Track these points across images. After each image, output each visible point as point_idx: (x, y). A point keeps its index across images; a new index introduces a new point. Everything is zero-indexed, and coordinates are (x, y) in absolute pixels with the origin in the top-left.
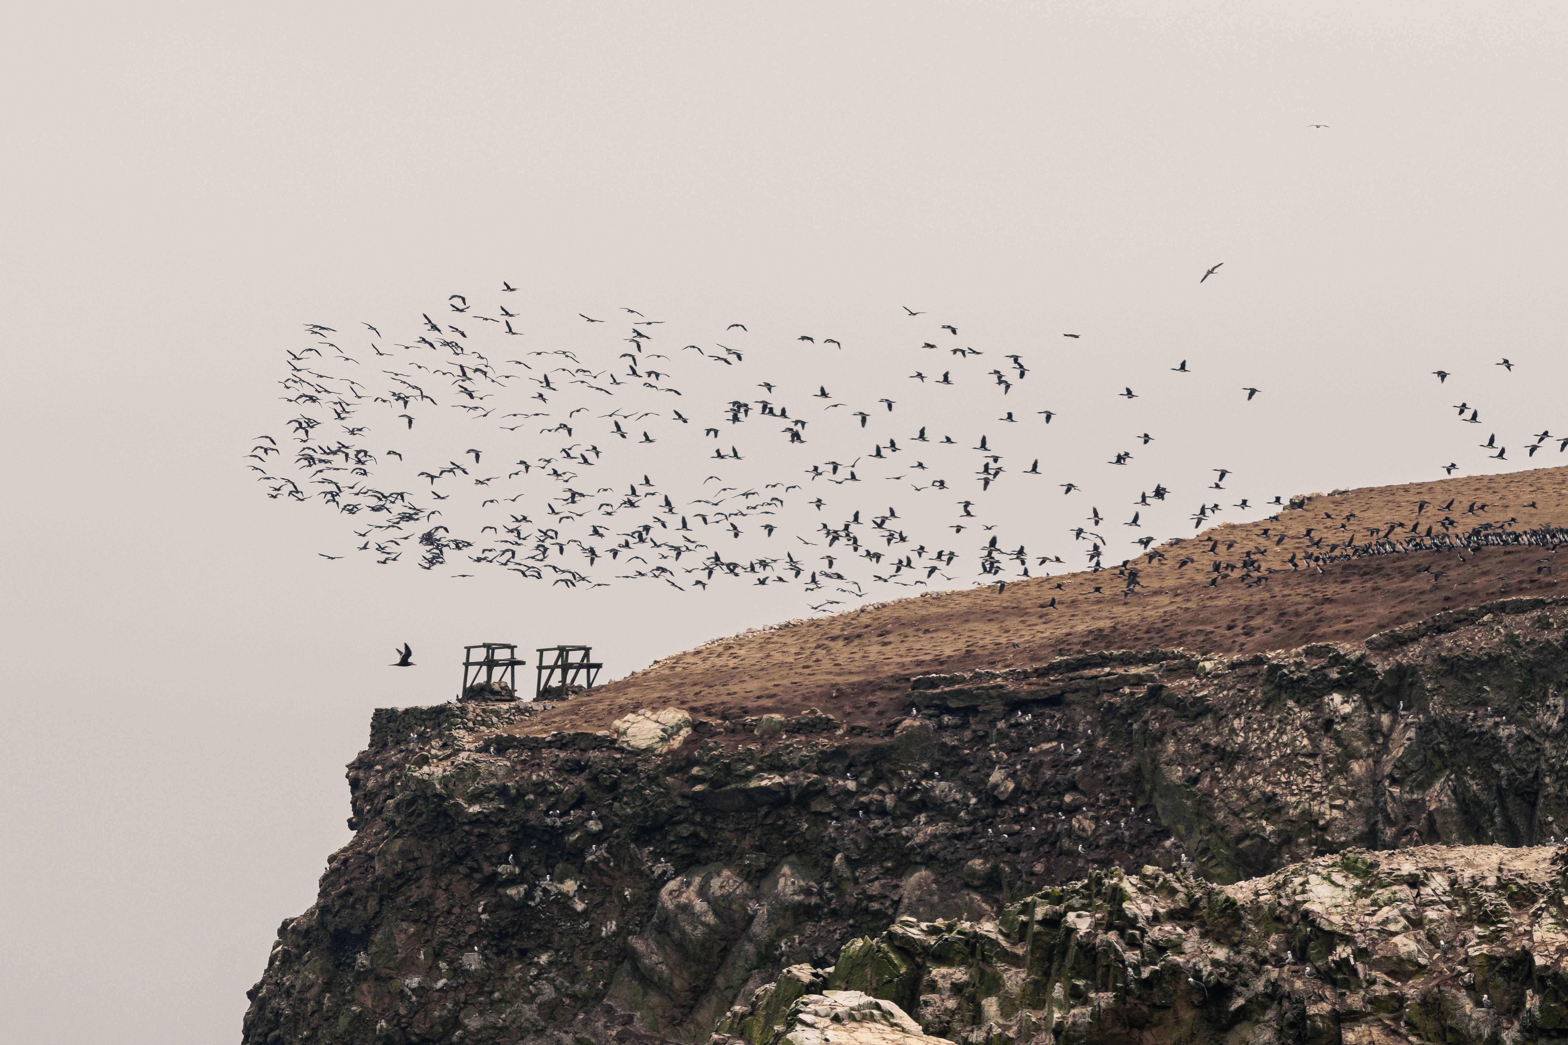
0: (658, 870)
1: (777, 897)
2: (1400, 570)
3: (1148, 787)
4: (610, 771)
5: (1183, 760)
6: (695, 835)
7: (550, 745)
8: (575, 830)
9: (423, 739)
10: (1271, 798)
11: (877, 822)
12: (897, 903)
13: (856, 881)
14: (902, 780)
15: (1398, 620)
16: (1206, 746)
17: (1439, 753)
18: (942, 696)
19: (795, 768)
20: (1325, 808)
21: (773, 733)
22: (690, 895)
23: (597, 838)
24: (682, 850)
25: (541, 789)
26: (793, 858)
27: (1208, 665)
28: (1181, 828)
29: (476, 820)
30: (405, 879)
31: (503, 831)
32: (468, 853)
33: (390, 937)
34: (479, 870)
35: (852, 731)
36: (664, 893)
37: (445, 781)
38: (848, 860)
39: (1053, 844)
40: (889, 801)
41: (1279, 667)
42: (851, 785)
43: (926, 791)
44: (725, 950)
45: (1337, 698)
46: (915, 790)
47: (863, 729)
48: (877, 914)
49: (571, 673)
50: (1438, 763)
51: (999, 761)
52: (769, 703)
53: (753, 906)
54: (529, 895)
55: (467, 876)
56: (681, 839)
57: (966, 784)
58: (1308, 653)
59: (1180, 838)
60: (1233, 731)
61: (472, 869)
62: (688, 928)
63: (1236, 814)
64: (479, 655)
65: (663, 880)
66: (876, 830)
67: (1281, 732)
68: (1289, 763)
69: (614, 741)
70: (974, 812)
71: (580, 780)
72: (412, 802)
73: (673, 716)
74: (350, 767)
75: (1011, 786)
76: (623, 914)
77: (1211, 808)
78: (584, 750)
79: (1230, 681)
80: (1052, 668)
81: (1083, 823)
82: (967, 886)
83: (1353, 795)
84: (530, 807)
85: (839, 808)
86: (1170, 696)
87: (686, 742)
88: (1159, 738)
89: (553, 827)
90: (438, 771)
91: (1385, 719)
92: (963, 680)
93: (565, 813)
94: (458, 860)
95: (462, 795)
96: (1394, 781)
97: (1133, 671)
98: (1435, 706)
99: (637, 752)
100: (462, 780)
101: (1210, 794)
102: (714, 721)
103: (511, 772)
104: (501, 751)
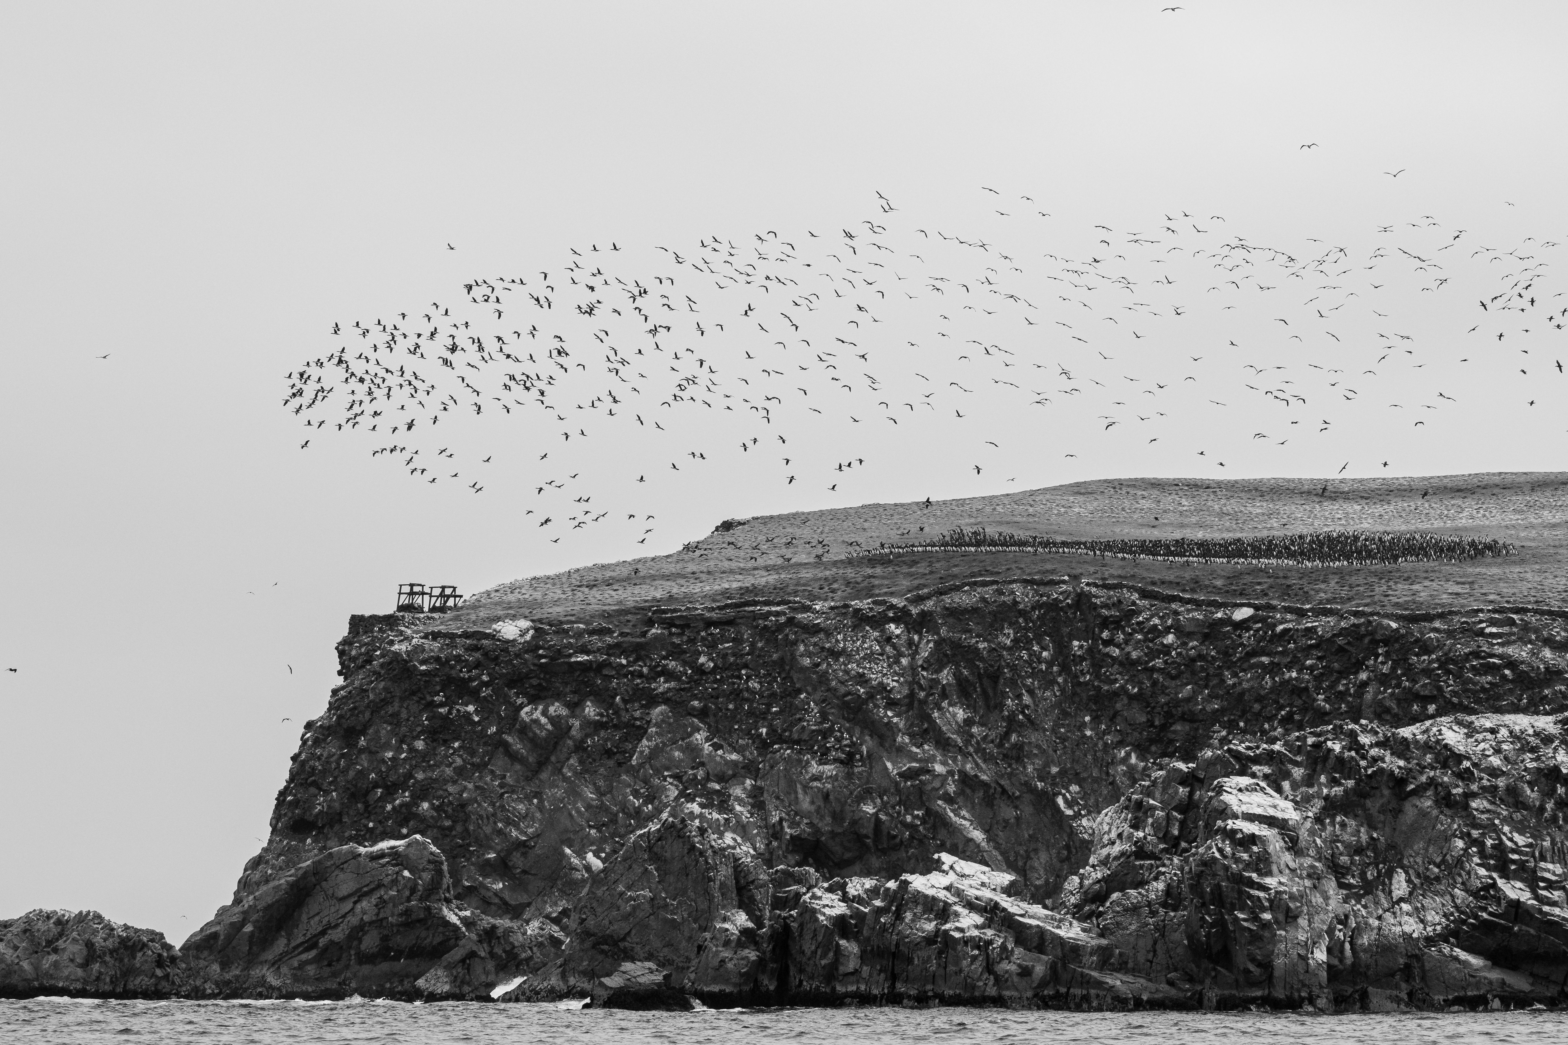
0: (519, 701)
1: (585, 717)
2: (904, 562)
3: (787, 668)
4: (494, 651)
5: (810, 655)
6: (540, 685)
7: (460, 636)
8: (475, 680)
9: (383, 631)
10: (862, 675)
11: (639, 681)
12: (649, 722)
13: (627, 710)
14: (652, 660)
15: (918, 588)
16: (823, 648)
17: (946, 655)
18: (670, 618)
19: (594, 652)
20: (889, 681)
21: (579, 634)
22: (537, 715)
23: (486, 684)
24: (532, 692)
25: (458, 658)
26: (592, 698)
27: (818, 607)
28: (809, 689)
29: (424, 673)
30: (385, 702)
31: (437, 679)
32: (419, 689)
33: (377, 732)
34: (424, 698)
35: (622, 634)
36: (523, 713)
37: (407, 653)
38: (623, 699)
39: (738, 695)
40: (645, 670)
41: (861, 610)
42: (624, 662)
43: (665, 666)
44: (556, 743)
45: (893, 626)
46: (659, 665)
47: (628, 634)
48: (639, 727)
49: (446, 599)
50: (945, 660)
51: (703, 652)
52: (573, 619)
53: (571, 721)
54: (450, 712)
55: (418, 702)
56: (532, 686)
57: (685, 663)
58: (874, 602)
59: (808, 693)
60: (837, 641)
61: (421, 699)
62: (538, 732)
63: (842, 683)
65: (521, 707)
66: (638, 684)
67: (864, 642)
68: (870, 657)
69: (494, 636)
70: (690, 677)
71: (478, 655)
72: (390, 663)
73: (524, 624)
75: (712, 665)
76: (499, 723)
77: (828, 679)
78: (479, 640)
79: (832, 615)
80: (727, 606)
81: (754, 684)
82: (690, 714)
83: (902, 675)
84: (452, 667)
85: (618, 673)
86: (800, 622)
87: (533, 637)
88: (795, 643)
89: (464, 678)
90: (404, 648)
91: (916, 637)
92: (680, 610)
93: (470, 671)
94: (413, 693)
95: (416, 661)
96: (923, 669)
97: (773, 609)
98: (943, 631)
99: (508, 641)
100: (416, 653)
101: (827, 672)
102: (546, 627)
103: (441, 649)
104: (434, 639)
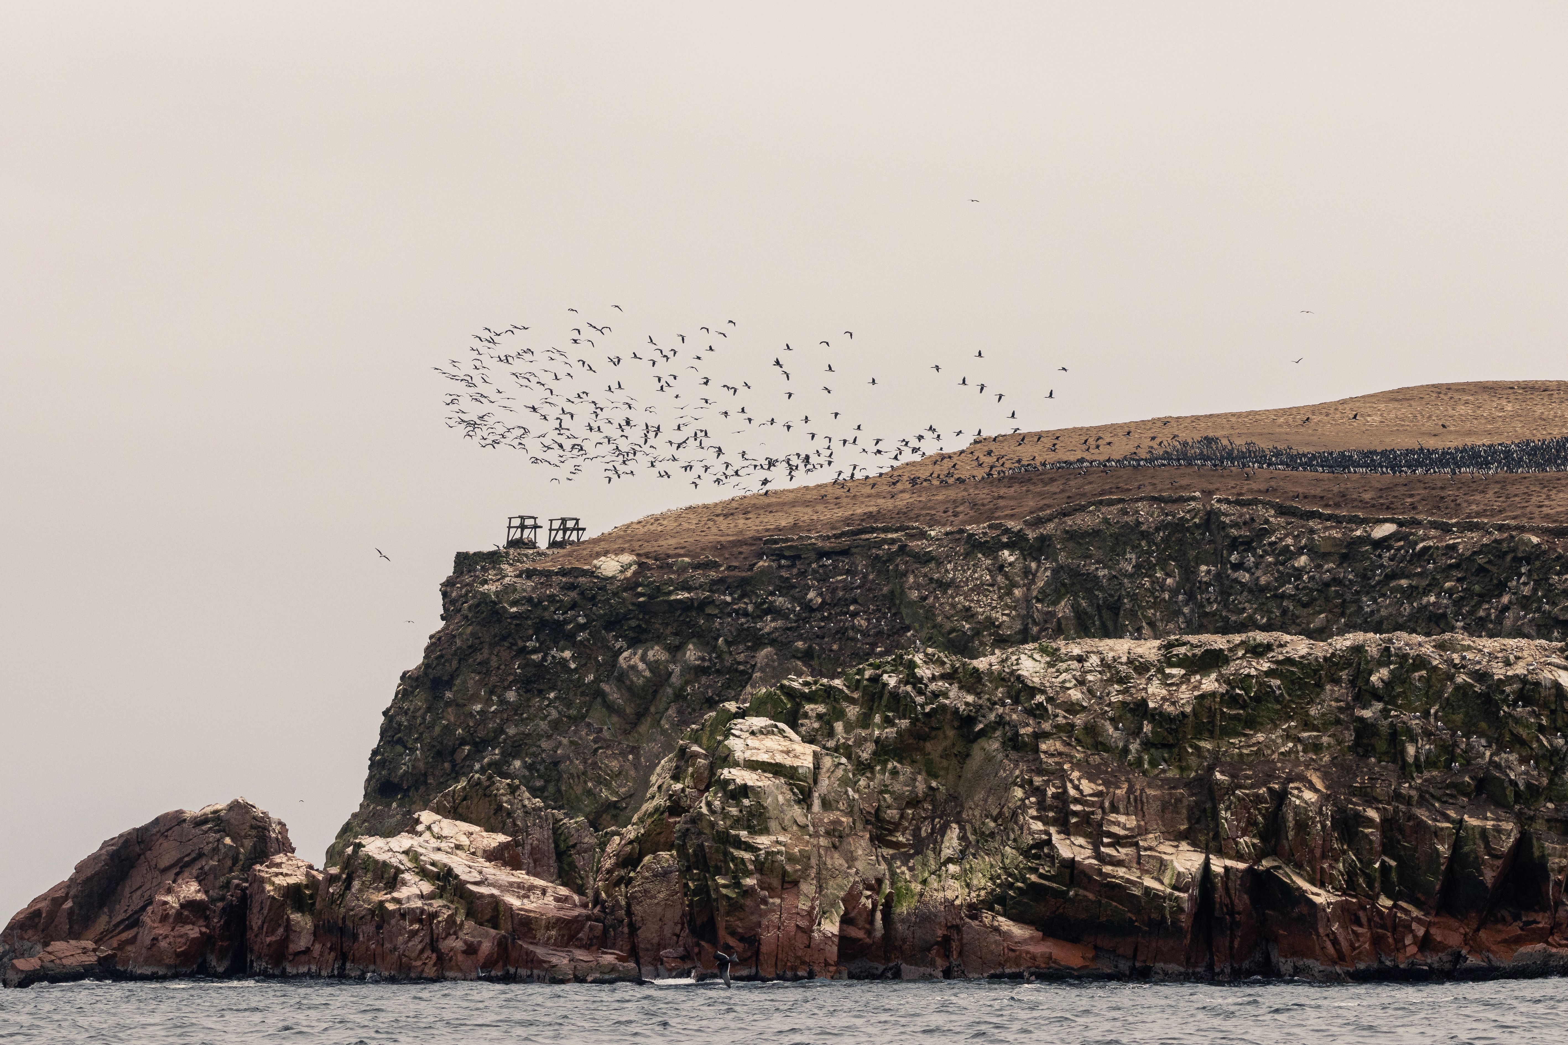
0: (618, 645)
1: (685, 662)
2: (1042, 481)
3: (898, 602)
4: (591, 590)
5: (918, 587)
6: (639, 626)
7: (557, 574)
8: (570, 622)
9: (484, 569)
10: (968, 609)
11: (743, 620)
12: (754, 666)
13: (730, 653)
14: (758, 596)
15: (1041, 509)
16: (931, 579)
17: (1064, 585)
18: (781, 549)
19: (696, 589)
20: (999, 615)
21: (684, 568)
22: (636, 660)
23: (582, 627)
24: (632, 634)
25: (552, 598)
26: (694, 640)
27: (933, 533)
28: (917, 625)
29: (515, 616)
30: (474, 649)
31: (529, 622)
32: (510, 635)
33: (464, 682)
34: (516, 644)
35: (729, 568)
36: (621, 659)
37: (497, 593)
38: (726, 641)
39: (844, 634)
40: (750, 608)
41: (973, 535)
42: (728, 599)
43: (771, 602)
44: (656, 692)
45: (1006, 553)
46: (765, 602)
47: (736, 567)
48: (743, 672)
49: (568, 533)
50: (1063, 590)
51: (813, 586)
52: (682, 551)
53: (672, 667)
54: (544, 659)
55: (509, 648)
56: (630, 628)
57: (794, 599)
58: (990, 527)
59: (916, 631)
60: (947, 571)
61: (512, 644)
62: (635, 679)
63: (948, 618)
64: (516, 522)
65: (620, 652)
66: (742, 624)
67: (975, 572)
68: (979, 589)
69: (593, 572)
70: (798, 615)
71: (574, 594)
72: (478, 605)
73: (627, 558)
74: (442, 585)
75: (820, 600)
76: (597, 671)
77: (934, 614)
78: (577, 577)
79: (945, 542)
80: (843, 534)
81: (861, 622)
82: (794, 657)
83: (1015, 608)
84: (545, 609)
85: (722, 612)
86: (912, 550)
87: (635, 573)
88: (905, 574)
89: (558, 621)
90: (493, 588)
91: (1034, 565)
92: (793, 540)
93: (566, 613)
94: (504, 638)
95: (506, 602)
96: (1038, 601)
97: (890, 536)
98: (1062, 558)
99: (607, 578)
100: (507, 593)
101: (933, 606)
102: (650, 562)
103: (534, 589)
104: (529, 577)
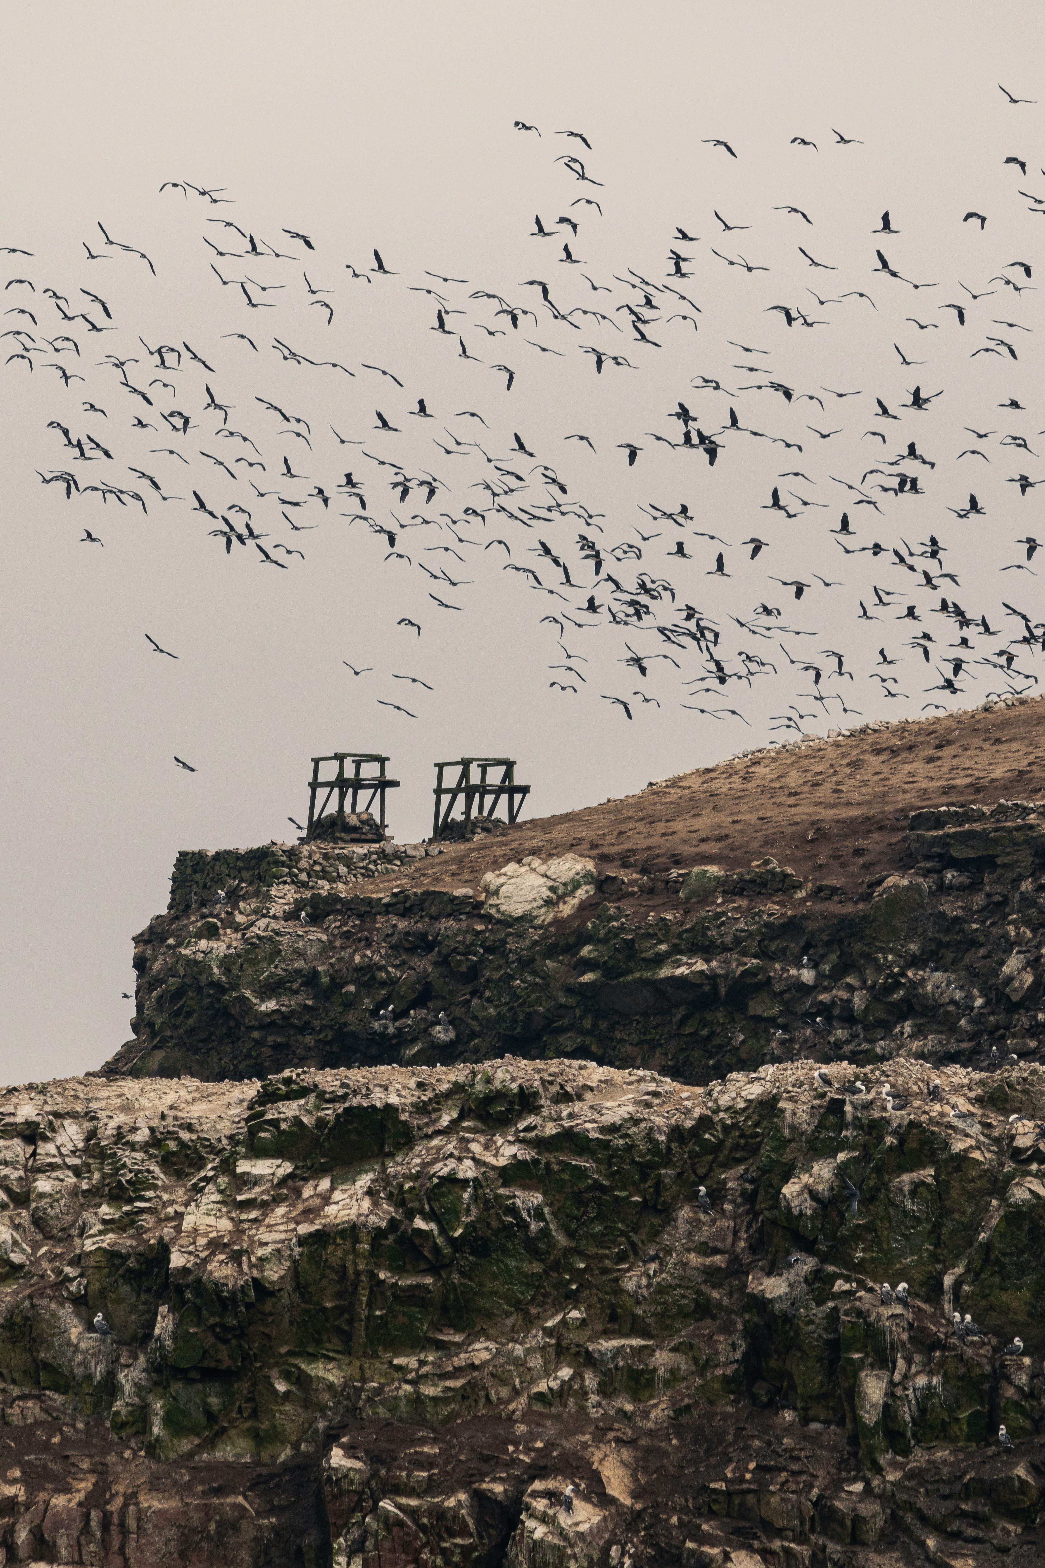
4: (469, 950)
7: (388, 909)
8: (414, 1040)
9: (234, 897)
11: (840, 1033)
14: (879, 969)
18: (944, 841)
19: (726, 949)
21: (704, 895)
23: (446, 1052)
25: (367, 976)
29: (270, 1022)
31: (309, 1040)
37: (226, 963)
40: (859, 1001)
42: (807, 976)
43: (914, 985)
46: (897, 985)
47: (834, 890)
51: (1019, 941)
52: (713, 848)
57: (972, 976)
66: (838, 1044)
69: (480, 905)
70: (978, 1019)
71: (424, 964)
72: (179, 993)
73: (569, 867)
74: (138, 939)
75: (1030, 979)
78: (435, 918)
84: (349, 1004)
85: (788, 1011)
87: (583, 907)
89: (383, 1035)
90: (219, 947)
92: (981, 816)
93: (404, 1014)
95: (250, 985)
99: (510, 922)
100: (252, 962)
102: (627, 876)
103: (326, 949)
104: (315, 919)
